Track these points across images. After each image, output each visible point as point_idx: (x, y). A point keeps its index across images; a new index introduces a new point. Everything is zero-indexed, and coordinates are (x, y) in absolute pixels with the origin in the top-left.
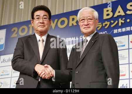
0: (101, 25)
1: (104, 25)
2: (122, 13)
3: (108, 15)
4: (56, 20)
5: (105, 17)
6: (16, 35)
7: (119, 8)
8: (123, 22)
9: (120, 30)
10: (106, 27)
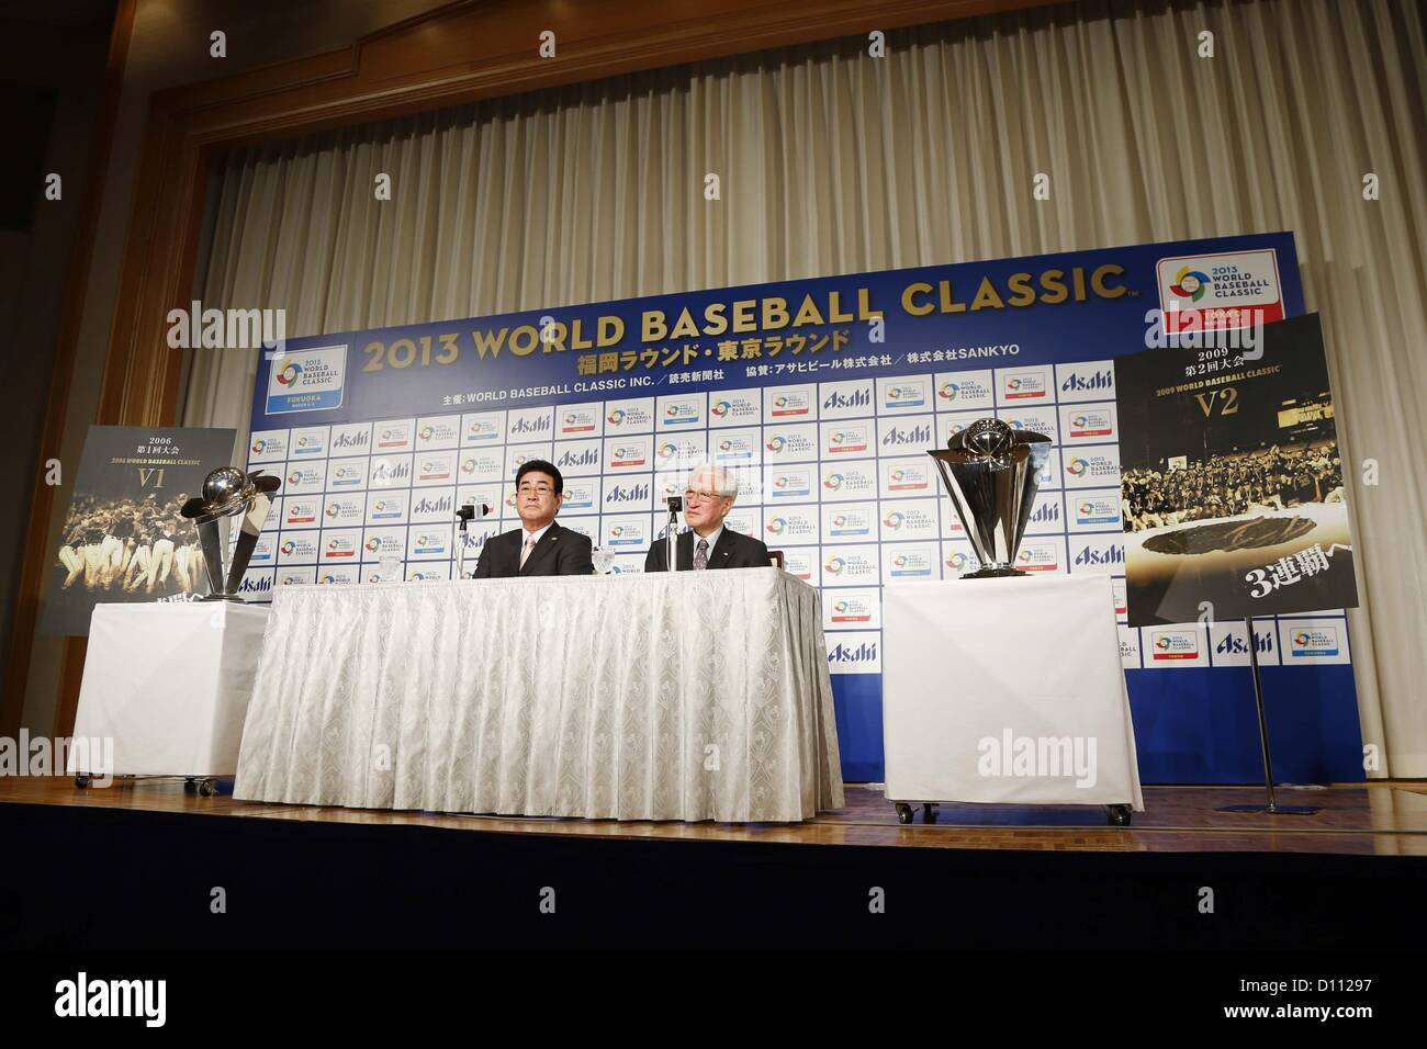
0: (636, 358)
1: (642, 359)
2: (693, 331)
3: (654, 331)
4: (504, 331)
5: (646, 337)
6: (380, 367)
7: (685, 317)
8: (695, 354)
9: (685, 376)
10: (648, 365)
